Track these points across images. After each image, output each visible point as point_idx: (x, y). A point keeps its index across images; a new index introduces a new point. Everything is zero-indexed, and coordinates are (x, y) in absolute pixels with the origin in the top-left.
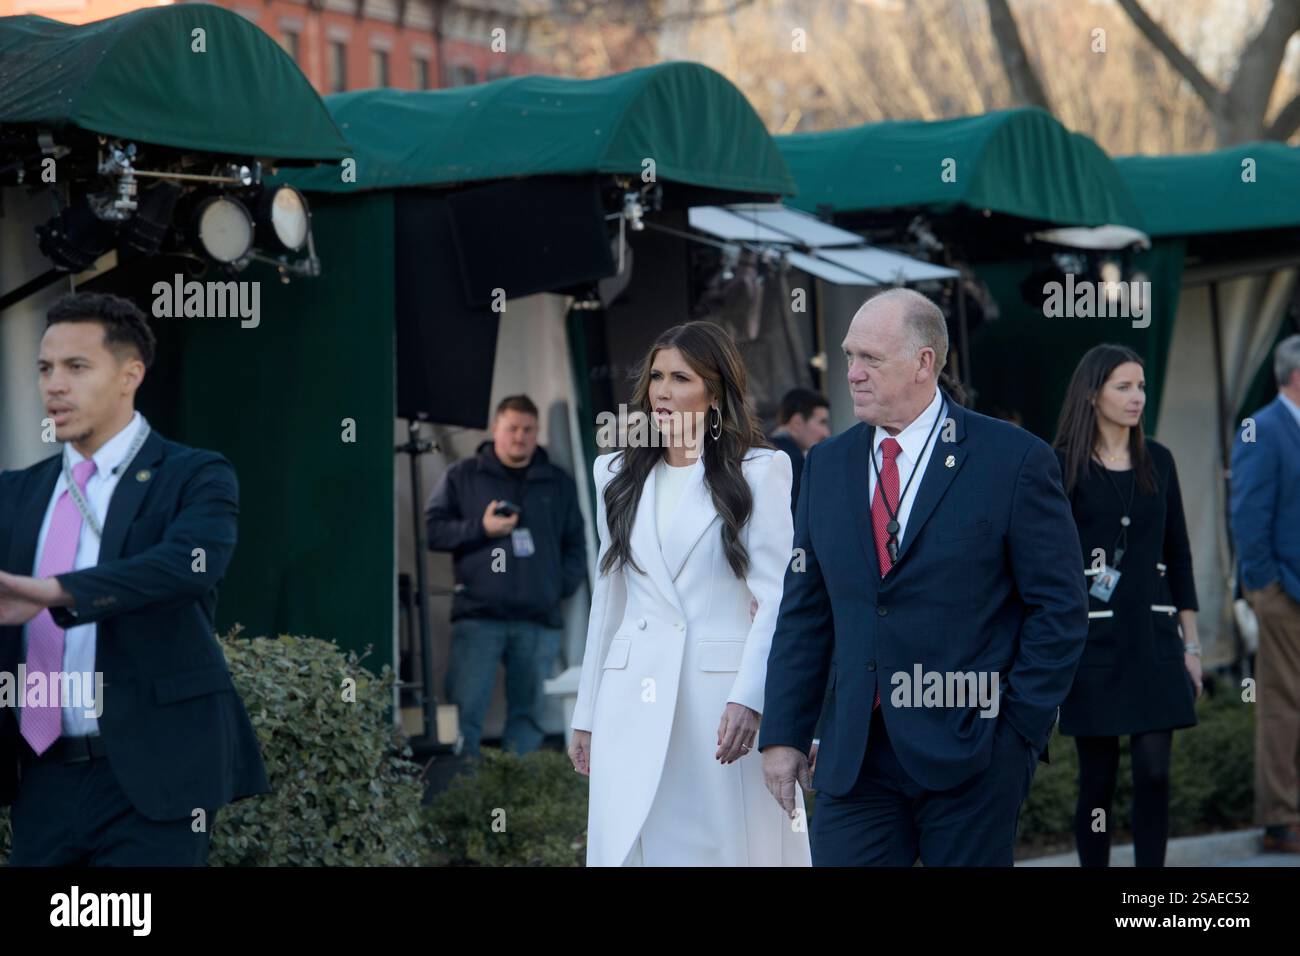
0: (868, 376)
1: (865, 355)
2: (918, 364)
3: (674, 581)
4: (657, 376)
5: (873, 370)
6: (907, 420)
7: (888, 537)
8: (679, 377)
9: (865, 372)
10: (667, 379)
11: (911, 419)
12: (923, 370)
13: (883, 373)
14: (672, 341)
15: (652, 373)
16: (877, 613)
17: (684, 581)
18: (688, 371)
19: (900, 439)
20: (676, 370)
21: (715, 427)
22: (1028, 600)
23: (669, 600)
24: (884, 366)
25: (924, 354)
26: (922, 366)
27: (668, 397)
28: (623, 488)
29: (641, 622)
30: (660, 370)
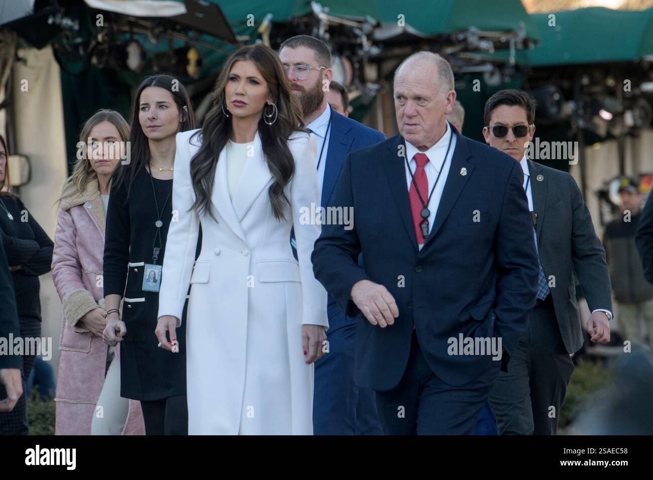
0: (418, 112)
1: (418, 98)
2: (446, 101)
3: (240, 222)
4: (235, 78)
5: (421, 108)
6: (434, 142)
7: (422, 219)
8: (252, 81)
9: (416, 110)
10: (243, 82)
11: (436, 140)
12: (449, 106)
13: (428, 110)
14: (247, 56)
15: (231, 76)
16: (415, 271)
17: (247, 222)
18: (259, 77)
19: (428, 153)
20: (251, 76)
21: (270, 116)
22: (507, 266)
23: (239, 235)
24: (430, 105)
25: (449, 95)
26: (449, 103)
27: (243, 93)
28: (206, 159)
29: (217, 250)
30: (239, 74)
